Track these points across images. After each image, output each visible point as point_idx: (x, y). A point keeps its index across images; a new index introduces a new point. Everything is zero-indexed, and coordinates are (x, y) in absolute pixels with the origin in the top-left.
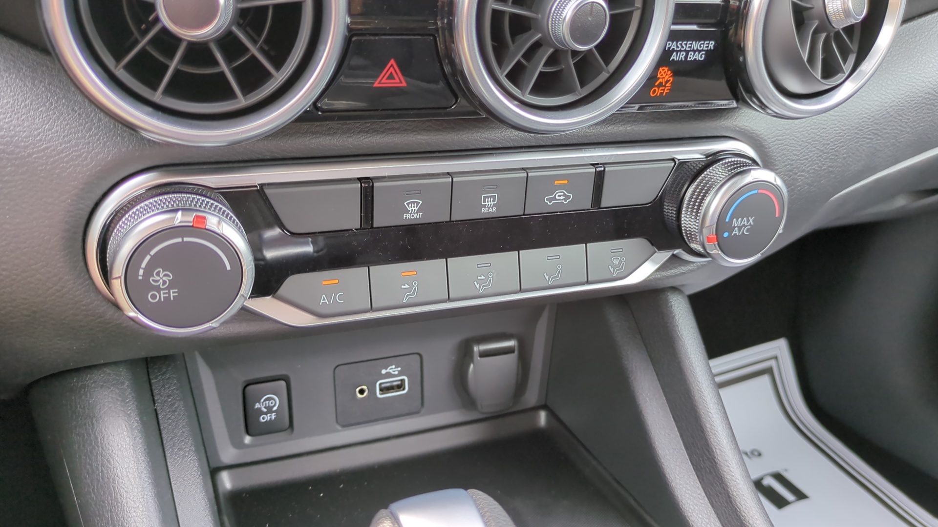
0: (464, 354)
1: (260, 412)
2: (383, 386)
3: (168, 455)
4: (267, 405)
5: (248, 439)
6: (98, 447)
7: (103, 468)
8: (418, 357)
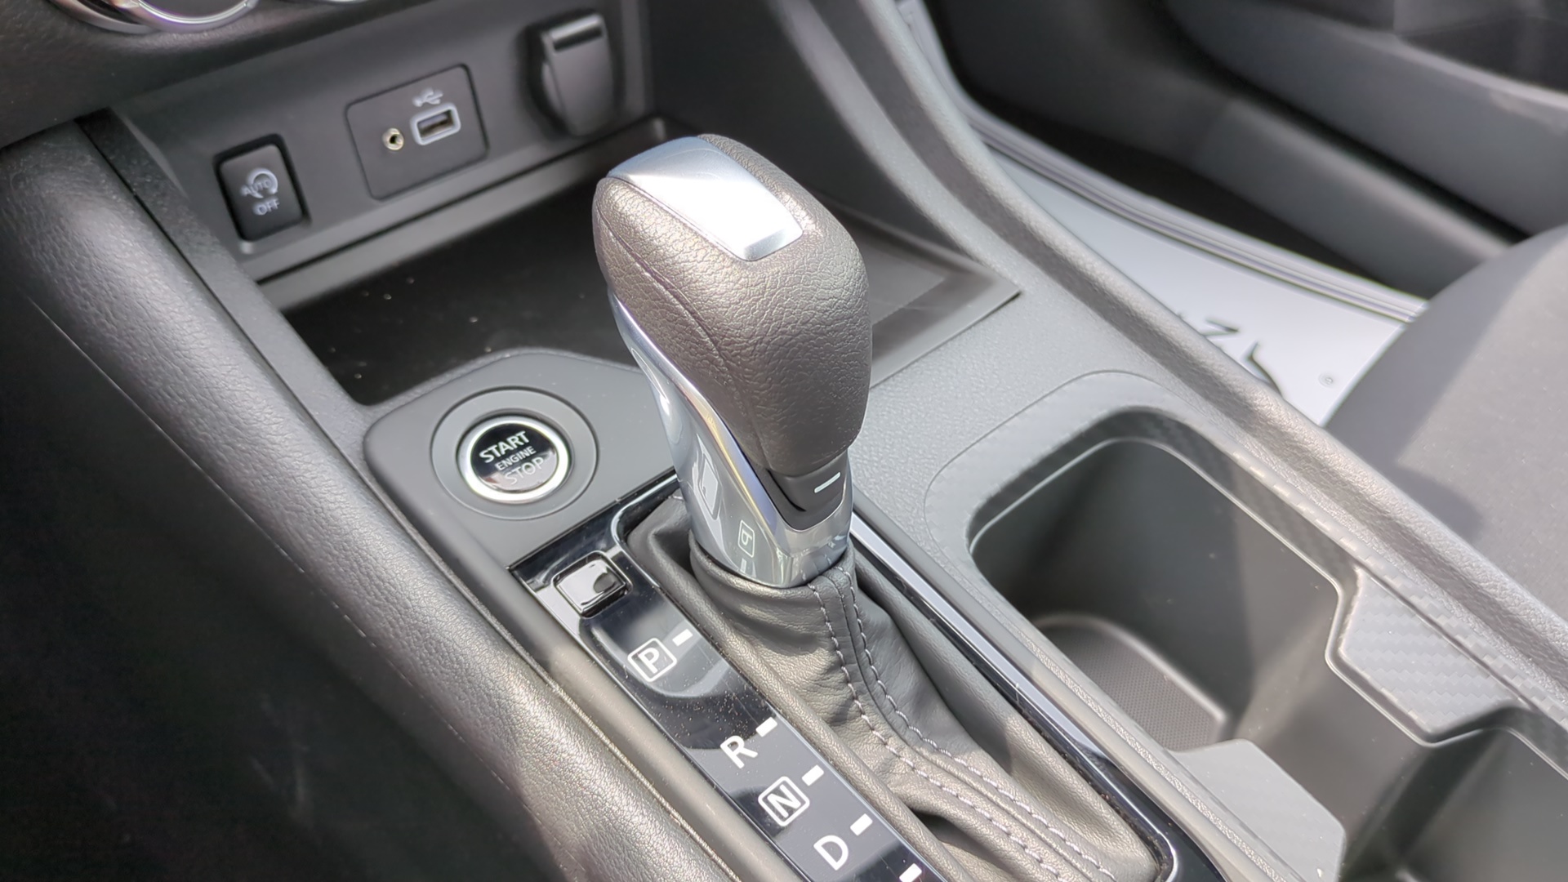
0: (531, 51)
1: (252, 200)
2: (424, 126)
3: (187, 255)
4: (262, 187)
5: (247, 247)
6: (88, 256)
7: (110, 283)
8: (461, 72)
